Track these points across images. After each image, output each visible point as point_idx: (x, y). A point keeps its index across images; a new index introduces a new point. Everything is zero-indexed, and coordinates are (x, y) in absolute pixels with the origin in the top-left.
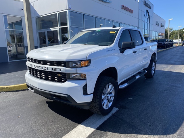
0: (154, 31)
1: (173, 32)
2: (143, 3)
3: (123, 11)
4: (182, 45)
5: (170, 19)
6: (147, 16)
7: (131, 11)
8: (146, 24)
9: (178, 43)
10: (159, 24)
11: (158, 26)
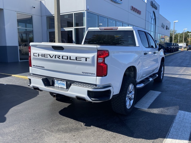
0: (160, 34)
1: (176, 35)
2: (150, 4)
3: (132, 12)
4: (188, 50)
5: (175, 21)
6: (154, 18)
7: (139, 12)
8: (152, 26)
9: (183, 47)
10: (164, 26)
11: (164, 28)
